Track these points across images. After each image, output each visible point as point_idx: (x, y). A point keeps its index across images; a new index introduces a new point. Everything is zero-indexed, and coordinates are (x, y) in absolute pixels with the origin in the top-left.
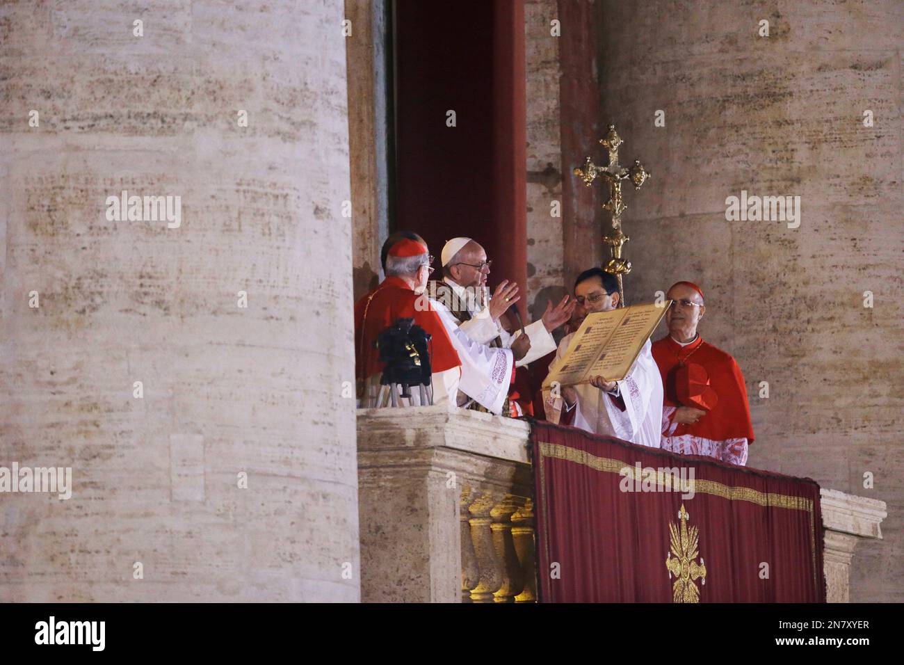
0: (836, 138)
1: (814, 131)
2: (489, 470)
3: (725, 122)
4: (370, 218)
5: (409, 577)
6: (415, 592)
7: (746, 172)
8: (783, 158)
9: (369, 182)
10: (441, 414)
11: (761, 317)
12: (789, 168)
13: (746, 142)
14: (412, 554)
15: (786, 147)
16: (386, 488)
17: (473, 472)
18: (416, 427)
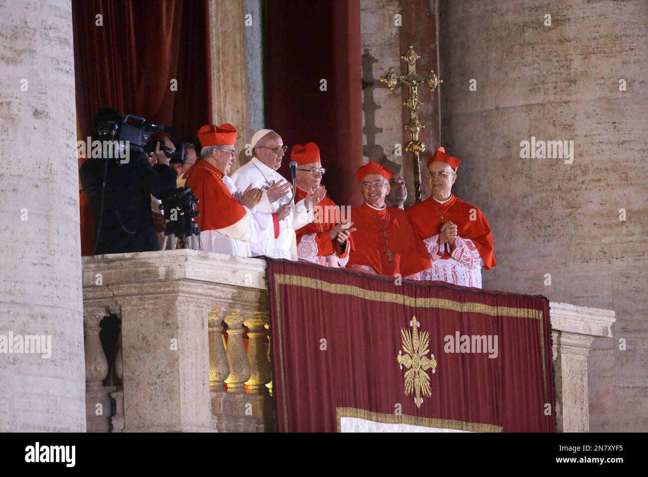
0: (601, 51)
1: (586, 46)
2: (235, 295)
3: (524, 41)
4: (243, 116)
5: (165, 372)
6: (169, 383)
7: (539, 76)
8: (564, 66)
9: (241, 90)
10: (182, 256)
11: (550, 180)
12: (568, 73)
13: (539, 54)
14: (167, 356)
15: (566, 58)
16: (149, 309)
17: (221, 296)
18: (166, 265)
